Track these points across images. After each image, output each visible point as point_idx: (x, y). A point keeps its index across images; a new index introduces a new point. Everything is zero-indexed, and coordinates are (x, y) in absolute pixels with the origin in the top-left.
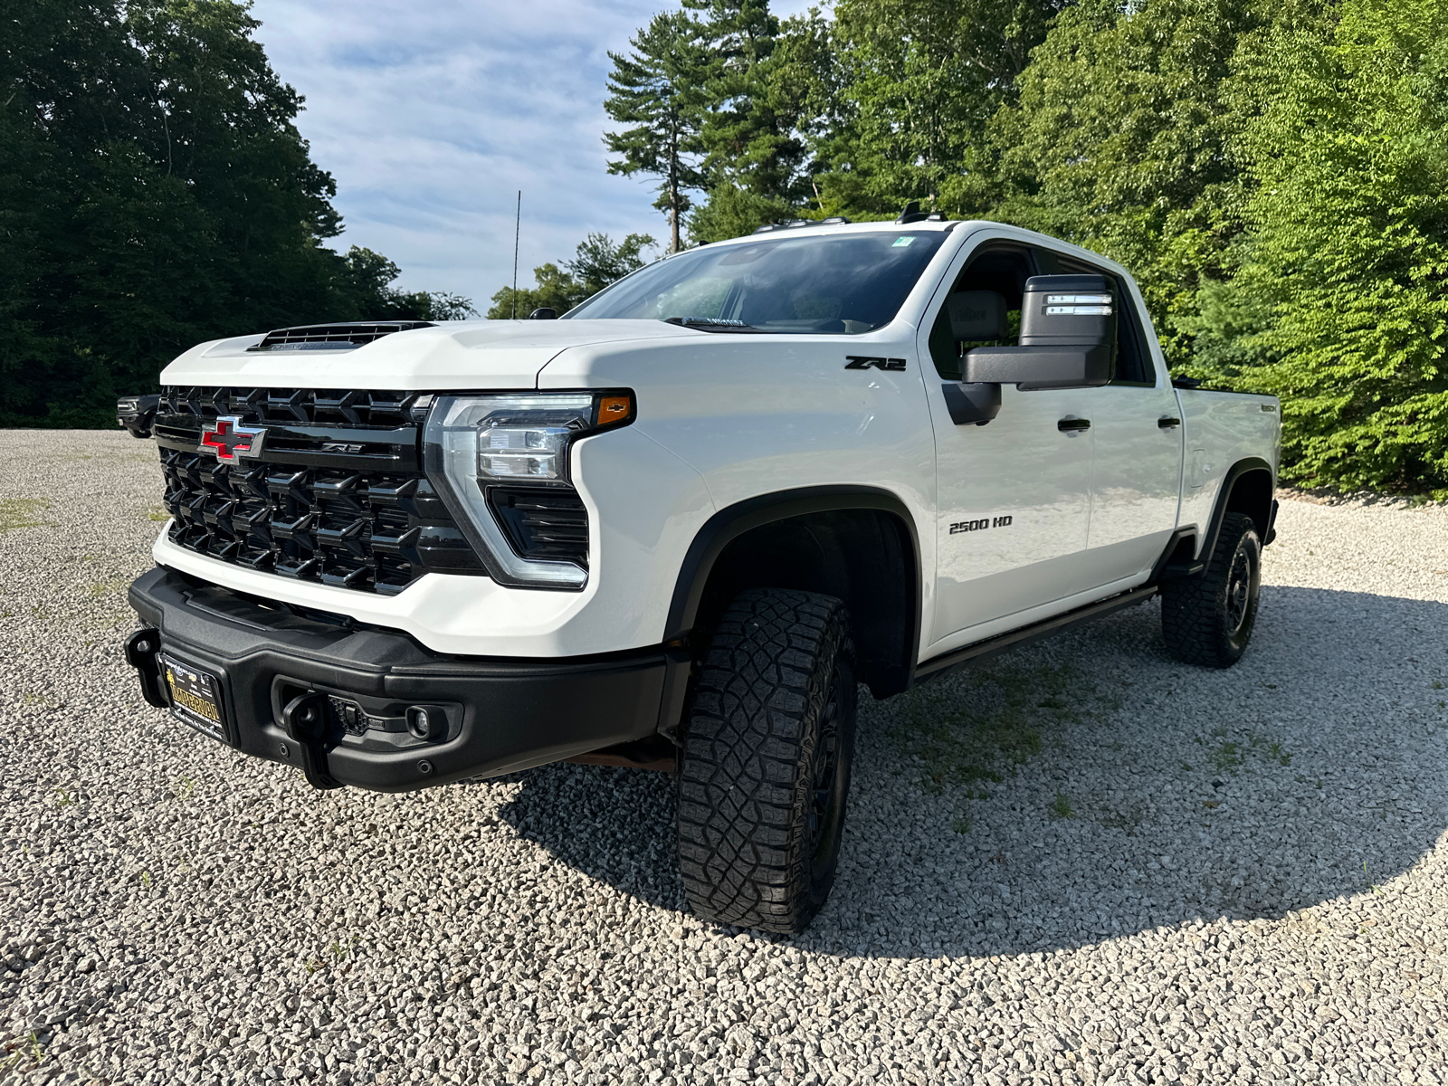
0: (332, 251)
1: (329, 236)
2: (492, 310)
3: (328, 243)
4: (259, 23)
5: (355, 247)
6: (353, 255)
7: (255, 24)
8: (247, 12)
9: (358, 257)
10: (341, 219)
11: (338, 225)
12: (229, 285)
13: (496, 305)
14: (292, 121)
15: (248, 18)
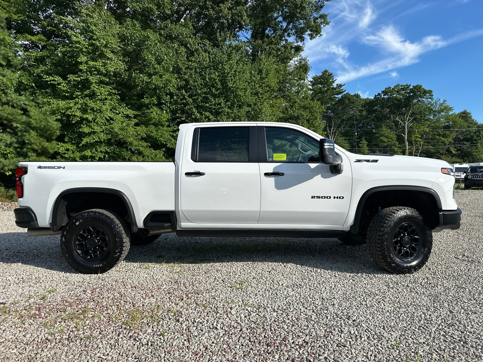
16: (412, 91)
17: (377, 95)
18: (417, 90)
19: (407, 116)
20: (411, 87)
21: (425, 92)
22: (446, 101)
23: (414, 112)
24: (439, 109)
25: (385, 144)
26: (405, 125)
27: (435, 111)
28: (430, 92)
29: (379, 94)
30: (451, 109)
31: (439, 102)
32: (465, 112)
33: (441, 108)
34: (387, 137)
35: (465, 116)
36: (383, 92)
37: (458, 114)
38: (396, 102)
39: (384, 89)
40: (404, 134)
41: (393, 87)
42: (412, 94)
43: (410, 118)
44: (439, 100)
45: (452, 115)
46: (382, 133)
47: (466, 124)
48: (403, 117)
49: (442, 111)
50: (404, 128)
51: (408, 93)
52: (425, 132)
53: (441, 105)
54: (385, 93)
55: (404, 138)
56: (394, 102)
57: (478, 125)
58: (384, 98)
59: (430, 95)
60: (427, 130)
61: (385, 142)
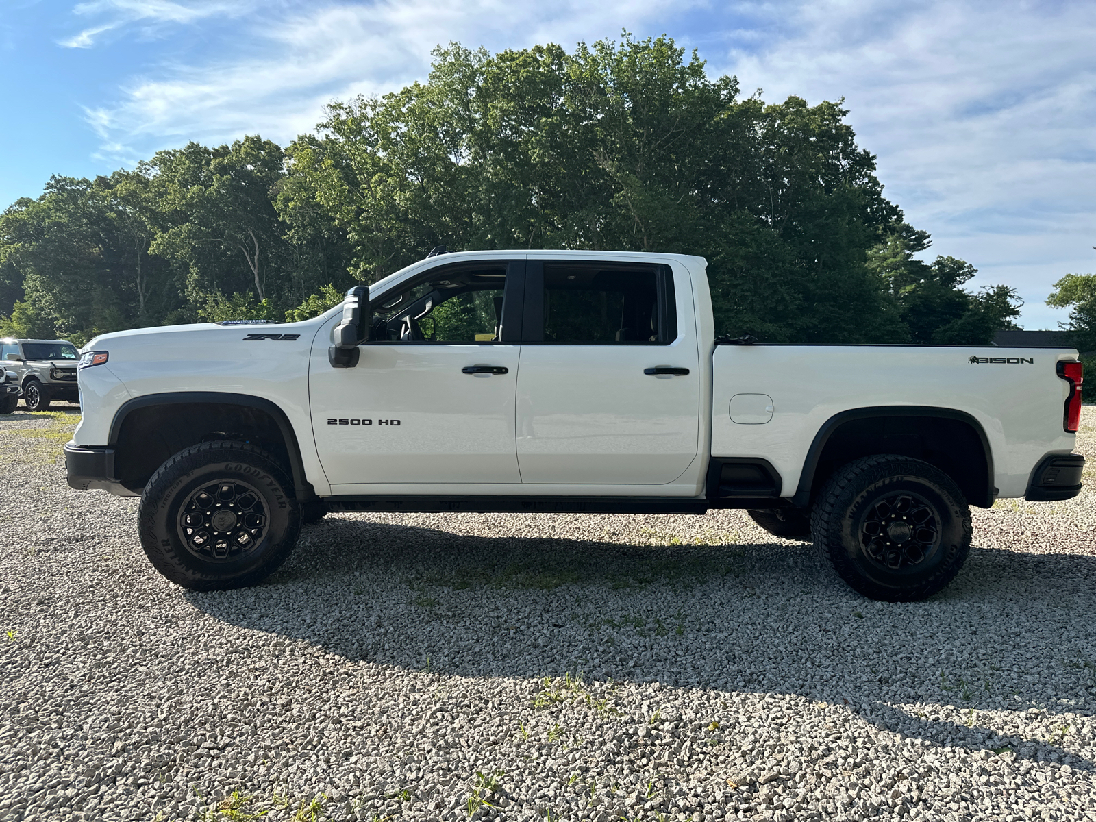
0: (920, 262)
1: (918, 250)
2: (1053, 296)
3: (917, 256)
4: (847, 112)
5: (940, 257)
6: (938, 263)
7: (844, 113)
8: (840, 107)
9: (942, 264)
10: (929, 237)
11: (926, 241)
12: (800, 296)
13: (1057, 291)
14: (873, 174)
15: (840, 111)
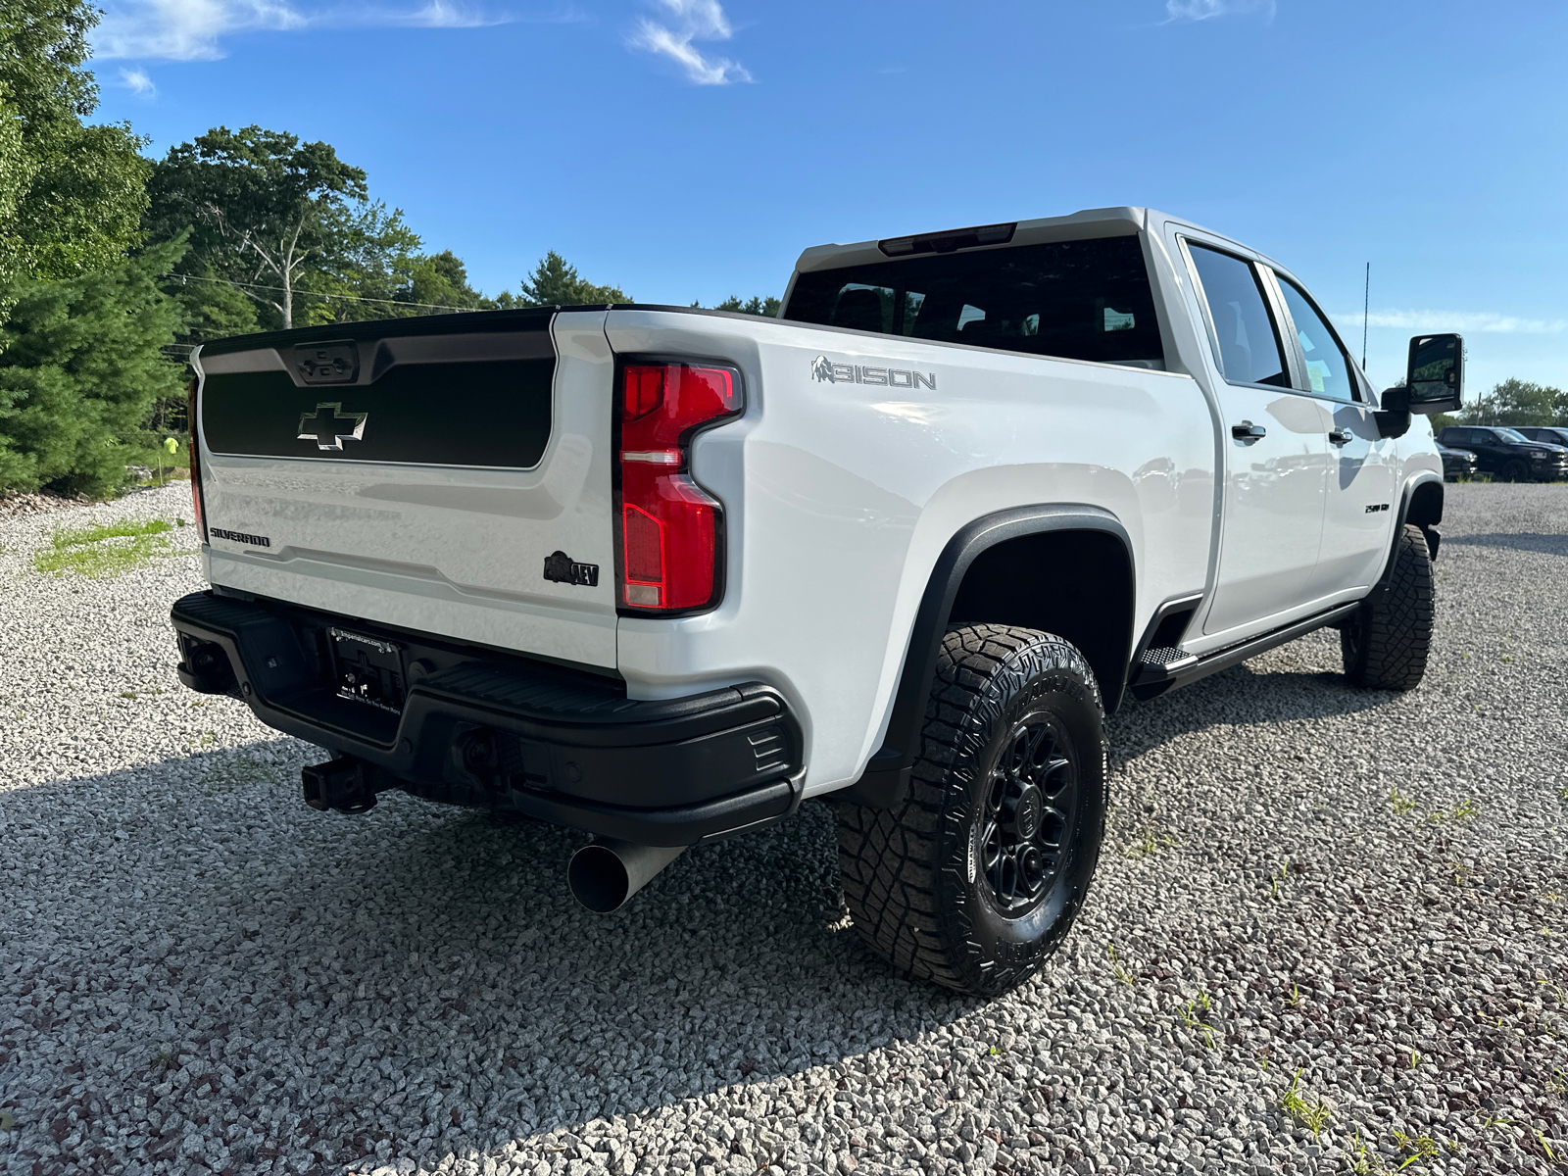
16: (301, 159)
17: (178, 147)
18: (321, 158)
19: (288, 244)
20: (299, 147)
21: (345, 172)
22: (400, 214)
23: (310, 233)
24: (383, 234)
25: (222, 332)
26: (284, 274)
27: (371, 240)
28: (357, 175)
29: (186, 147)
30: (413, 241)
31: (382, 214)
32: (446, 258)
33: (387, 234)
34: (225, 309)
35: (448, 266)
36: (201, 141)
37: (432, 260)
38: (253, 188)
39: (205, 134)
40: (282, 303)
41: (235, 132)
42: (302, 171)
43: (299, 251)
44: (383, 207)
45: (418, 259)
46: (207, 291)
47: (455, 294)
48: (274, 245)
49: (391, 244)
50: (282, 284)
51: (291, 165)
52: (347, 304)
53: (390, 223)
54: (209, 144)
55: (282, 316)
56: (244, 187)
57: (482, 302)
58: (204, 164)
59: (359, 187)
60: (354, 298)
61: (217, 325)
